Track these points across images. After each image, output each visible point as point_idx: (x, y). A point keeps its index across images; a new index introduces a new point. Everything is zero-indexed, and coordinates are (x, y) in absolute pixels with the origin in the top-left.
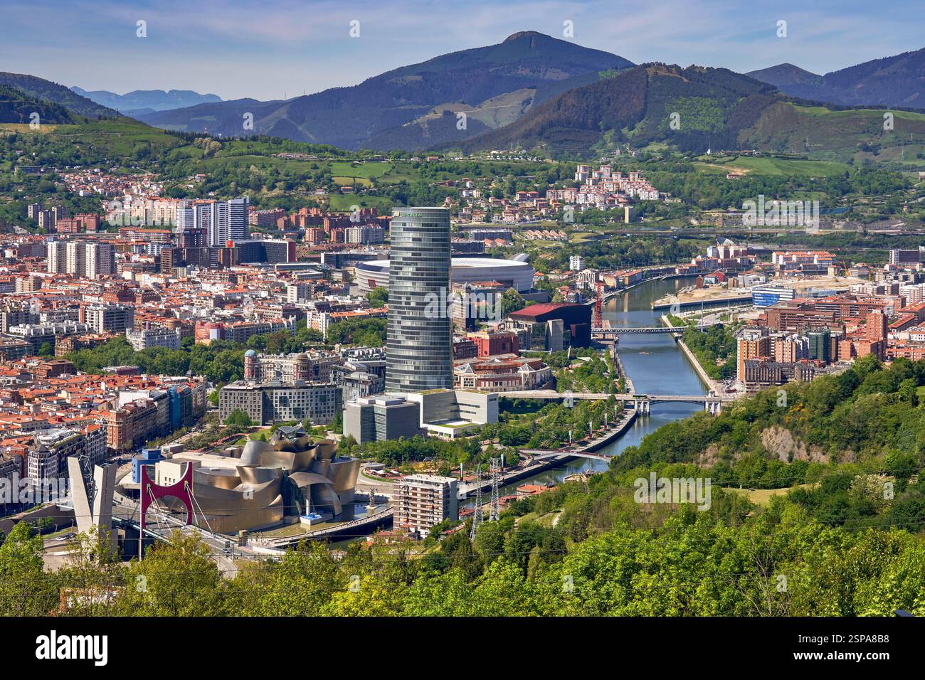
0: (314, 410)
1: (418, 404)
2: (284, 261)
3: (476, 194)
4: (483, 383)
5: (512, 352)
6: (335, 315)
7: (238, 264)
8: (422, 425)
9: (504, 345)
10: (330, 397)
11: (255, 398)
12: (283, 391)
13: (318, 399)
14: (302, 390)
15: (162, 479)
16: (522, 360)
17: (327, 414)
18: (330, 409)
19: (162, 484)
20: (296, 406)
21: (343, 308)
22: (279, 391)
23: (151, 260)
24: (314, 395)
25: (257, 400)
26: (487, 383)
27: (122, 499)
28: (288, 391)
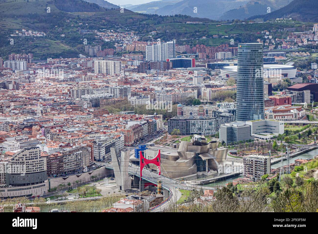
0: (207, 128)
1: (250, 126)
2: (190, 67)
3: (270, 37)
4: (277, 117)
5: (288, 104)
6: (213, 89)
7: (172, 69)
8: (252, 135)
9: (285, 101)
10: (213, 123)
11: (182, 124)
12: (194, 121)
13: (208, 124)
14: (201, 121)
15: (147, 157)
16: (293, 107)
17: (212, 130)
18: (214, 128)
19: (147, 158)
20: (199, 127)
21: (216, 86)
22: (192, 121)
23: (136, 67)
24: (207, 122)
25: (183, 124)
26: (279, 117)
27: (132, 165)
28: (196, 121)
